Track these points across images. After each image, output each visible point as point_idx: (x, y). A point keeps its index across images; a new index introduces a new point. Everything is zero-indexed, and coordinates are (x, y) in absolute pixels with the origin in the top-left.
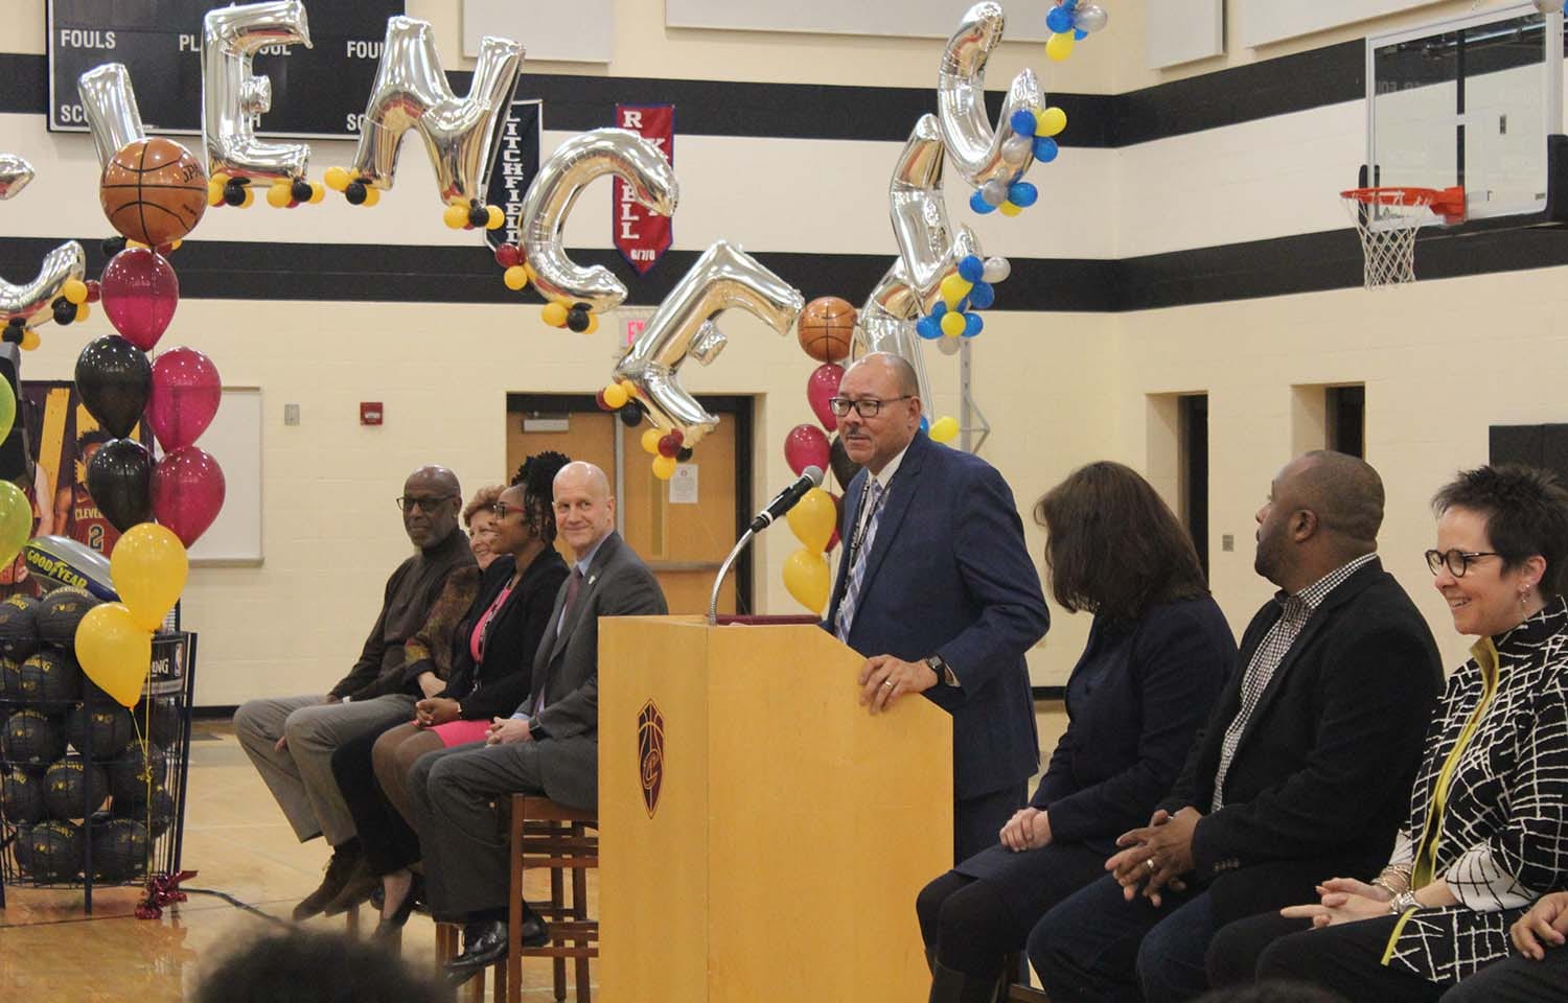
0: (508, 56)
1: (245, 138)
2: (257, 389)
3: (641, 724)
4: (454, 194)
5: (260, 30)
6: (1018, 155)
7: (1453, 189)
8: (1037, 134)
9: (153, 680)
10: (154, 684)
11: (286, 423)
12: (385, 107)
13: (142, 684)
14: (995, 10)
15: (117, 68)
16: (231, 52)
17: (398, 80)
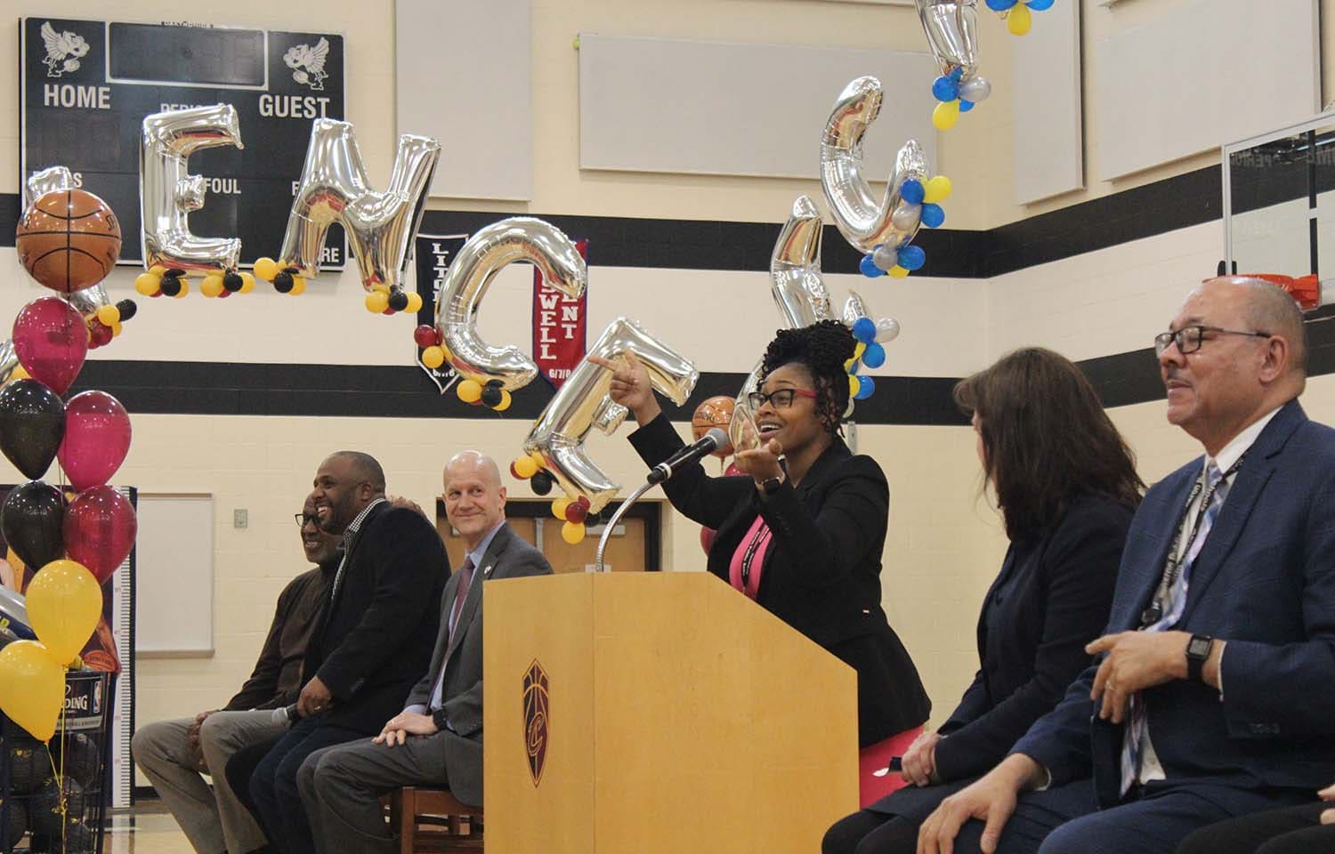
0: (425, 152)
1: (180, 232)
2: (209, 495)
3: (526, 687)
4: (375, 281)
5: (193, 132)
6: (907, 223)
7: (1308, 277)
8: (925, 201)
9: (68, 716)
10: (68, 720)
11: (235, 526)
12: (310, 202)
13: (56, 720)
14: (875, 84)
15: (61, 170)
16: (169, 153)
17: (322, 178)
